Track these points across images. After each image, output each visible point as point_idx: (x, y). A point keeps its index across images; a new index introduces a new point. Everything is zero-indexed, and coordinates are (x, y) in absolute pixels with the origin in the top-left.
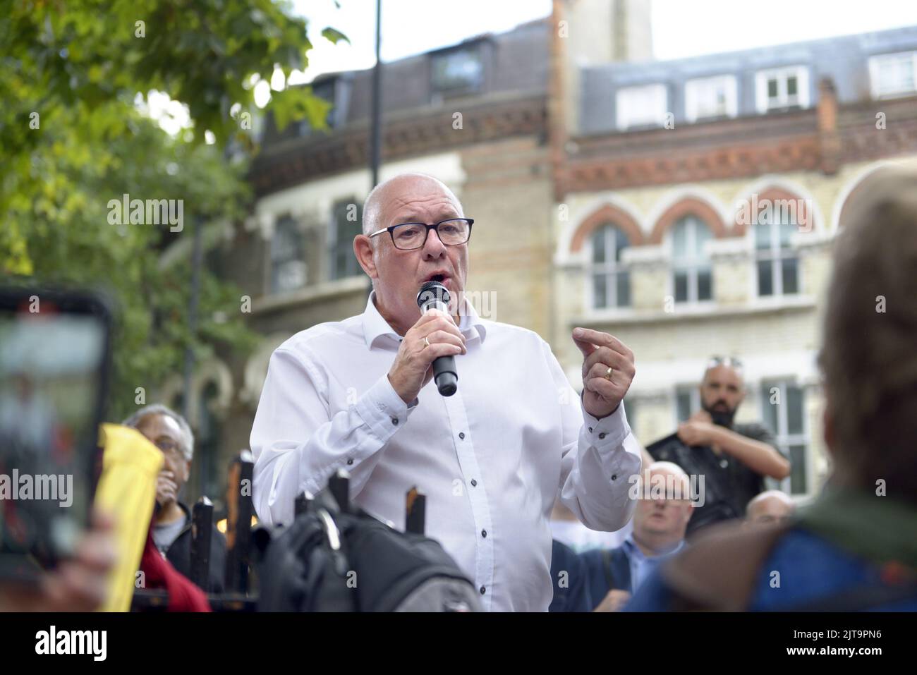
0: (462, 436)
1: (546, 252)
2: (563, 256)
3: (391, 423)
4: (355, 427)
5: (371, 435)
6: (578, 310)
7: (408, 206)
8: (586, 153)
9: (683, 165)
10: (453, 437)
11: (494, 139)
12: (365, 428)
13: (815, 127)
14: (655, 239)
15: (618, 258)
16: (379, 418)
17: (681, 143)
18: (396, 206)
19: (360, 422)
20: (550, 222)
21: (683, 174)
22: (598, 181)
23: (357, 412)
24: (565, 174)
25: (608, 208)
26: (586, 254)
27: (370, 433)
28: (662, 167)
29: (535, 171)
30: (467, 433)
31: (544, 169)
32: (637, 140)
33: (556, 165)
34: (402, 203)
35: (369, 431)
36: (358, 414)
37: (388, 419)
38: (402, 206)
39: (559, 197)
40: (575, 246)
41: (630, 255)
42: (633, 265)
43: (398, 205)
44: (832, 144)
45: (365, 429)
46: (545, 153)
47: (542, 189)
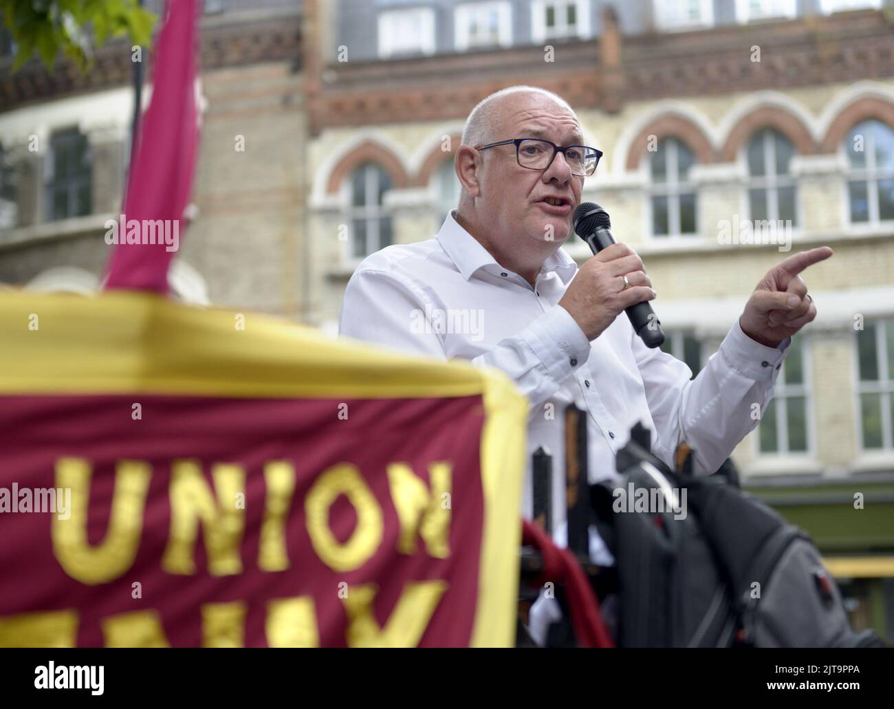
0: (587, 384)
1: (301, 193)
2: (318, 198)
3: (569, 364)
4: (532, 366)
5: (547, 377)
6: (335, 259)
7: (537, 119)
8: (344, 83)
9: (453, 99)
10: (580, 385)
11: (240, 64)
12: (541, 368)
13: (596, 60)
14: (421, 181)
15: (380, 201)
16: (559, 358)
17: (449, 75)
18: (521, 117)
19: (537, 361)
20: (304, 159)
21: (451, 109)
22: (358, 115)
23: (531, 349)
24: (320, 106)
25: (368, 144)
26: (344, 197)
27: (546, 374)
28: (428, 100)
29: (286, 101)
30: (591, 381)
31: (298, 99)
32: (402, 70)
33: (311, 96)
34: (529, 116)
35: (546, 371)
36: (533, 352)
37: (566, 360)
38: (529, 119)
39: (314, 132)
40: (332, 187)
41: (394, 198)
42: (397, 209)
43: (525, 117)
44: (614, 80)
45: (541, 370)
46: (299, 81)
47: (295, 122)
